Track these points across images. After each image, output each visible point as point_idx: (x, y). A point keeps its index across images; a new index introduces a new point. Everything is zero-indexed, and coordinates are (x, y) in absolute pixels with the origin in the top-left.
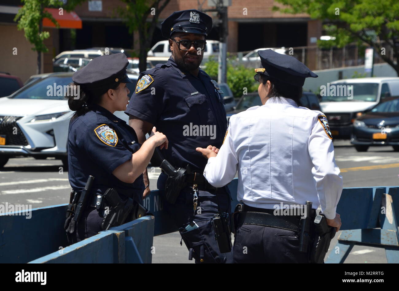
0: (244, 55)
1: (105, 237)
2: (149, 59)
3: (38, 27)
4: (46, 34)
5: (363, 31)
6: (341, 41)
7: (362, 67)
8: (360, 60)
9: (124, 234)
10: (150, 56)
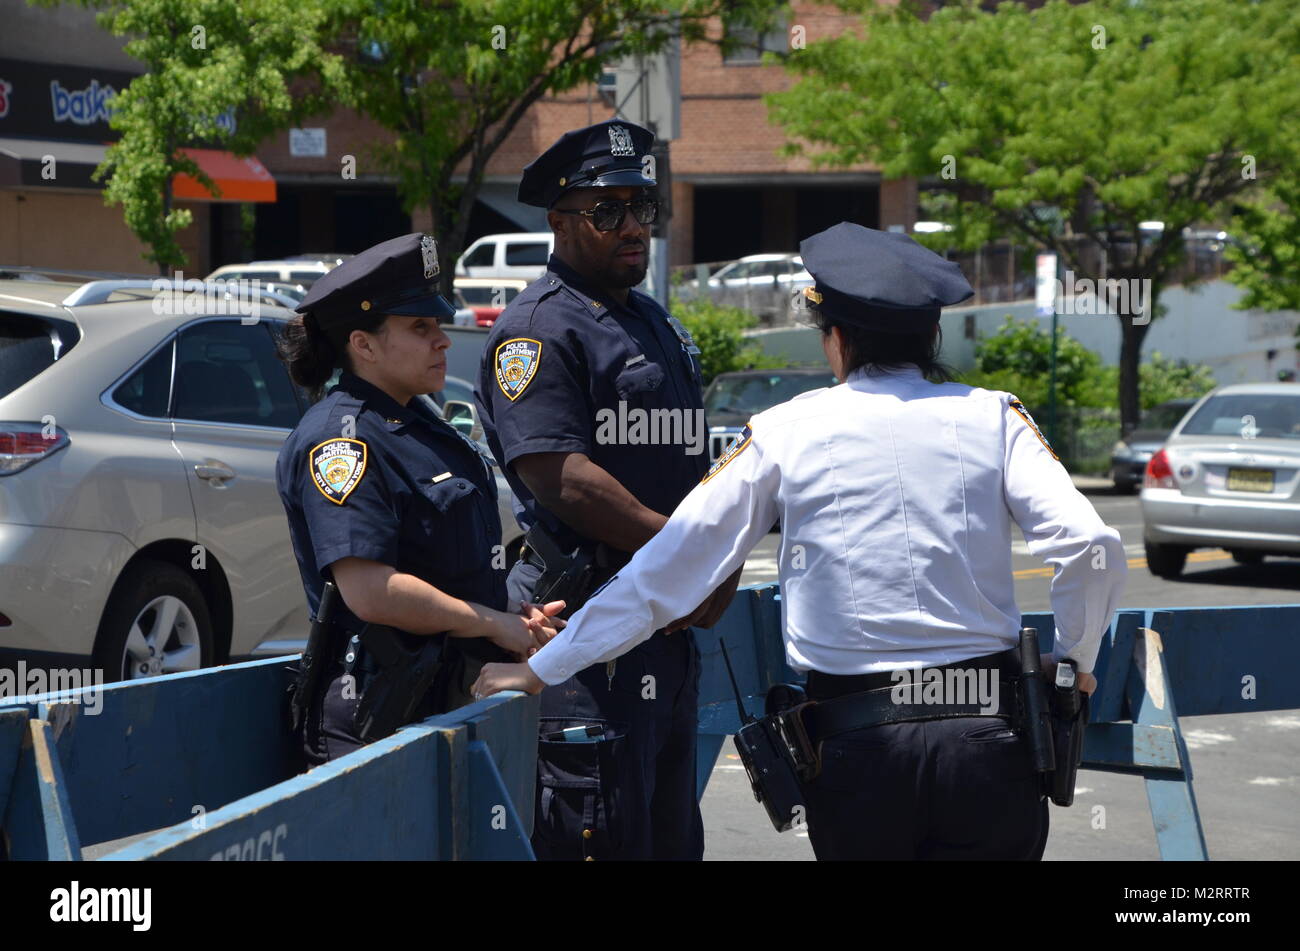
0: (713, 272)
1: (415, 742)
2: (458, 283)
3: (160, 197)
4: (184, 217)
5: (1030, 208)
6: (970, 239)
7: (1027, 303)
8: (1019, 287)
9: (465, 735)
10: (461, 277)
